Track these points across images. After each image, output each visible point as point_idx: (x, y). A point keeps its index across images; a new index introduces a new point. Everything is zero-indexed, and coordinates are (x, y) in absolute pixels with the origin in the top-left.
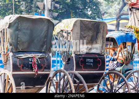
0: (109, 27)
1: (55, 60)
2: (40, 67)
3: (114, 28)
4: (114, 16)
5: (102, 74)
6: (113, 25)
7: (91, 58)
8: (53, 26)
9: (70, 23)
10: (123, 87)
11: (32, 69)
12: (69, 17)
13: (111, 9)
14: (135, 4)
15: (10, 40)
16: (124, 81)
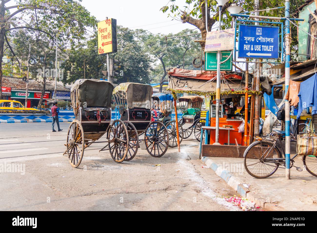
0: (154, 90)
1: (115, 113)
2: (102, 118)
3: (158, 90)
4: (158, 82)
5: (149, 123)
6: (157, 88)
7: (140, 112)
8: (113, 88)
9: (126, 86)
10: (163, 132)
11: (96, 119)
12: (125, 81)
13: (156, 77)
14: (172, 73)
15: (80, 98)
16: (164, 128)
